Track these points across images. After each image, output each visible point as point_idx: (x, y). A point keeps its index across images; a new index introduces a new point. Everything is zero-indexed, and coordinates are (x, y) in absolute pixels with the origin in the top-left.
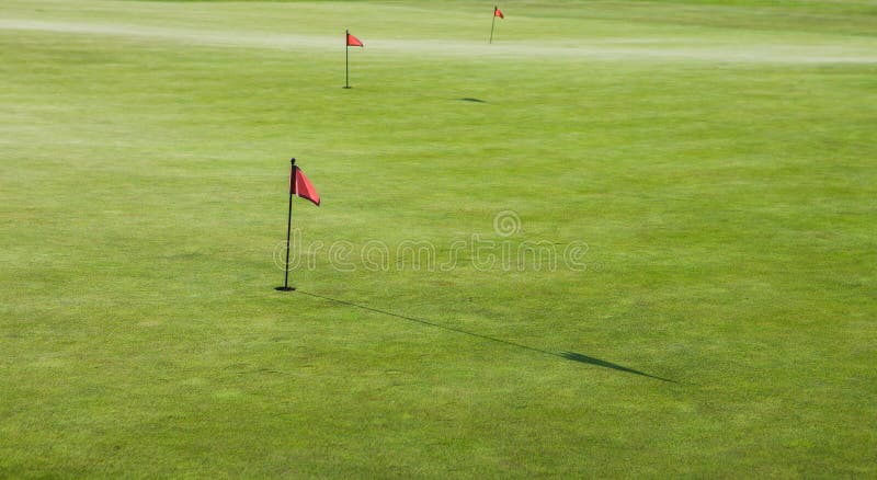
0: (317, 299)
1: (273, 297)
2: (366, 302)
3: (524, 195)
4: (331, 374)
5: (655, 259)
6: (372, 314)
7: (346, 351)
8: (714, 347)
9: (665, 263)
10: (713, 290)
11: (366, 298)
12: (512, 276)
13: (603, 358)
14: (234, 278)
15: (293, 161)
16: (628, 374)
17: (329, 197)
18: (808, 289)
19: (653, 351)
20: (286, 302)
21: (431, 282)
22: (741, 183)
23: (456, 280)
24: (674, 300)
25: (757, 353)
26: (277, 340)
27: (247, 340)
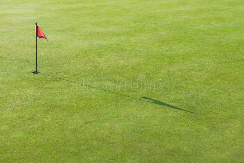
0: (49, 77)
1: (32, 77)
2: (68, 78)
3: (115, 24)
4: (60, 118)
5: (168, 51)
6: (71, 84)
7: (64, 105)
8: (203, 93)
9: (172, 53)
10: (193, 65)
11: (67, 76)
12: (119, 61)
13: (164, 101)
14: (16, 68)
15: (36, 24)
16: (176, 110)
17: (47, 28)
18: (226, 62)
19: (181, 97)
20: (37, 79)
21: (90, 66)
22: (185, 17)
23: (100, 65)
24: (181, 70)
25: (220, 95)
26: (36, 100)
27: (23, 102)
